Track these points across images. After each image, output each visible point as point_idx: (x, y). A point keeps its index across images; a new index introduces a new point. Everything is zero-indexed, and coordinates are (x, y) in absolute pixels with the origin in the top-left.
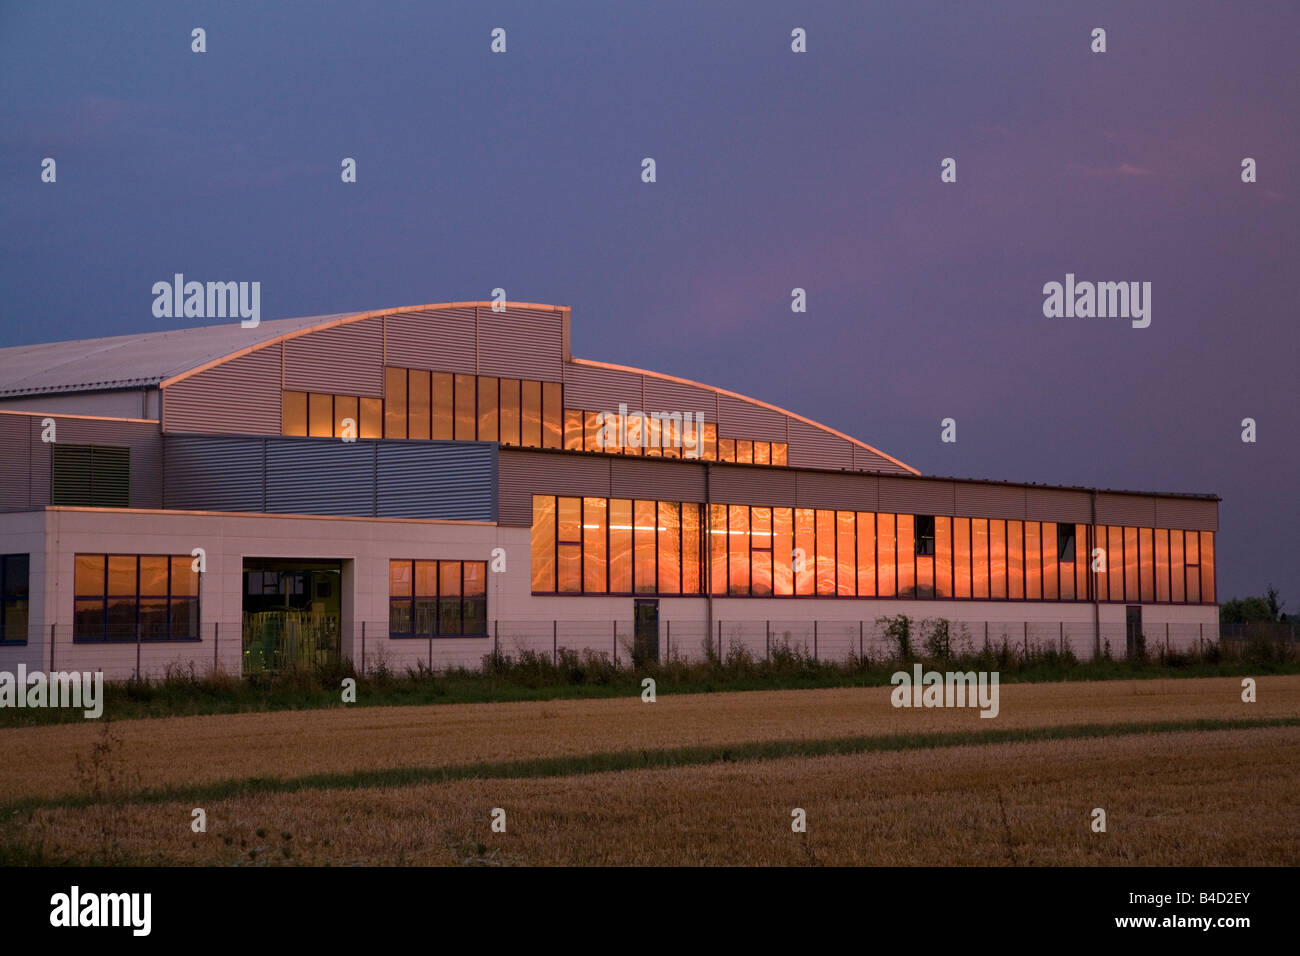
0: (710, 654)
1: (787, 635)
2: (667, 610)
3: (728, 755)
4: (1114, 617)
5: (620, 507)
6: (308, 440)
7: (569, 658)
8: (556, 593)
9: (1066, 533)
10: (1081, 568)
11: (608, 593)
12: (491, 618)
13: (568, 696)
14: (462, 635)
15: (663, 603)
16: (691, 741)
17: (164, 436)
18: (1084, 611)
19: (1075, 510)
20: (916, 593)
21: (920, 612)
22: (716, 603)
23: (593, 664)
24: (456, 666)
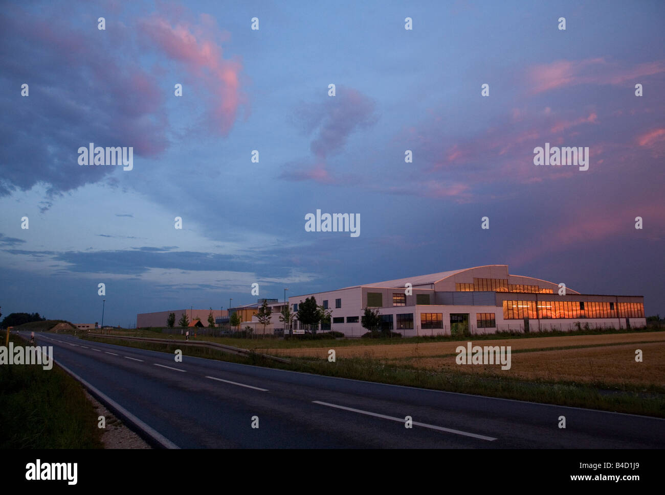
0: (540, 330)
1: (555, 326)
2: (530, 321)
3: (542, 350)
4: (623, 321)
5: (520, 302)
6: (460, 292)
7: (511, 331)
8: (508, 319)
9: (612, 304)
10: (615, 311)
11: (519, 319)
12: (496, 324)
13: (512, 338)
14: (491, 327)
15: (530, 320)
16: (535, 347)
17: (435, 292)
18: (617, 320)
19: (613, 300)
20: (581, 317)
21: (582, 321)
22: (540, 320)
23: (516, 332)
24: (490, 333)
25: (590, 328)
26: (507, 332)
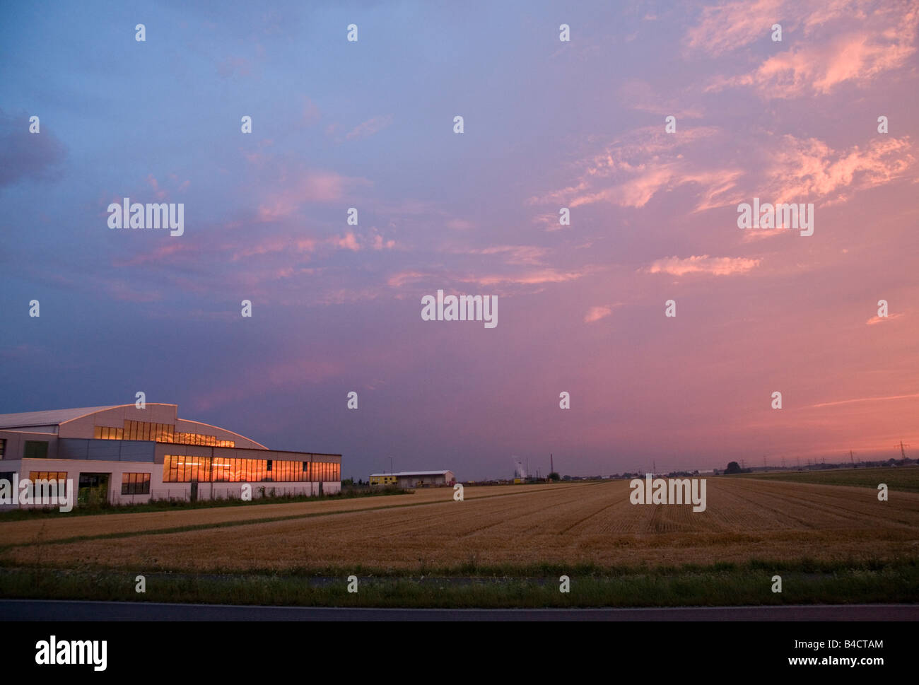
0: (211, 497)
1: (232, 492)
2: (200, 486)
3: (218, 526)
4: (316, 485)
5: (189, 458)
6: (101, 440)
7: (172, 500)
8: (170, 482)
9: (305, 464)
10: (308, 472)
11: (184, 482)
12: (151, 489)
13: (172, 510)
14: (142, 493)
15: (199, 484)
16: (207, 522)
17: (59, 439)
18: (309, 484)
19: (307, 458)
20: (266, 480)
21: (268, 485)
22: (214, 484)
23: (179, 501)
24: (140, 502)
25: (277, 494)
26: (165, 501)
